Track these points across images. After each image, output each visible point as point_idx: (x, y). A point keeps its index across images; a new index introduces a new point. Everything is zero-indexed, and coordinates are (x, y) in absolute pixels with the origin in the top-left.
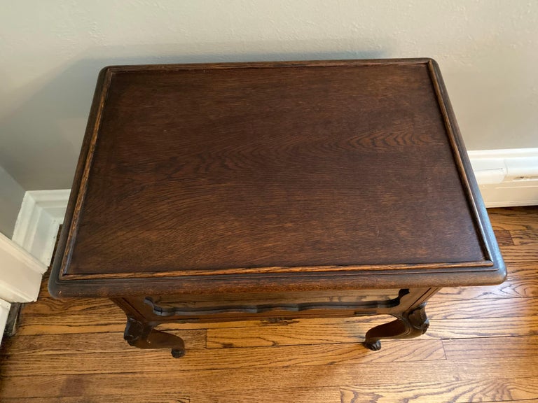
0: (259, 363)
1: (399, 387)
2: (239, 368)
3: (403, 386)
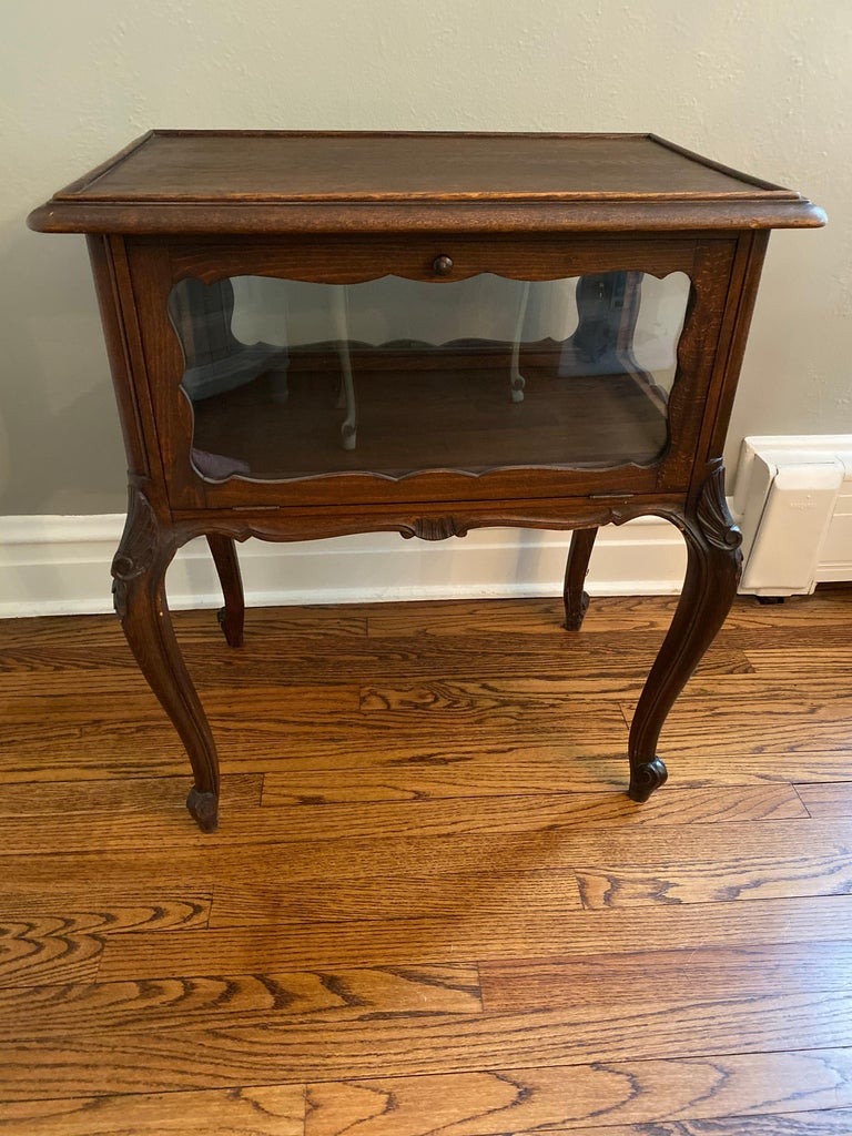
0: (382, 829)
1: (713, 867)
2: (336, 839)
3: (723, 865)
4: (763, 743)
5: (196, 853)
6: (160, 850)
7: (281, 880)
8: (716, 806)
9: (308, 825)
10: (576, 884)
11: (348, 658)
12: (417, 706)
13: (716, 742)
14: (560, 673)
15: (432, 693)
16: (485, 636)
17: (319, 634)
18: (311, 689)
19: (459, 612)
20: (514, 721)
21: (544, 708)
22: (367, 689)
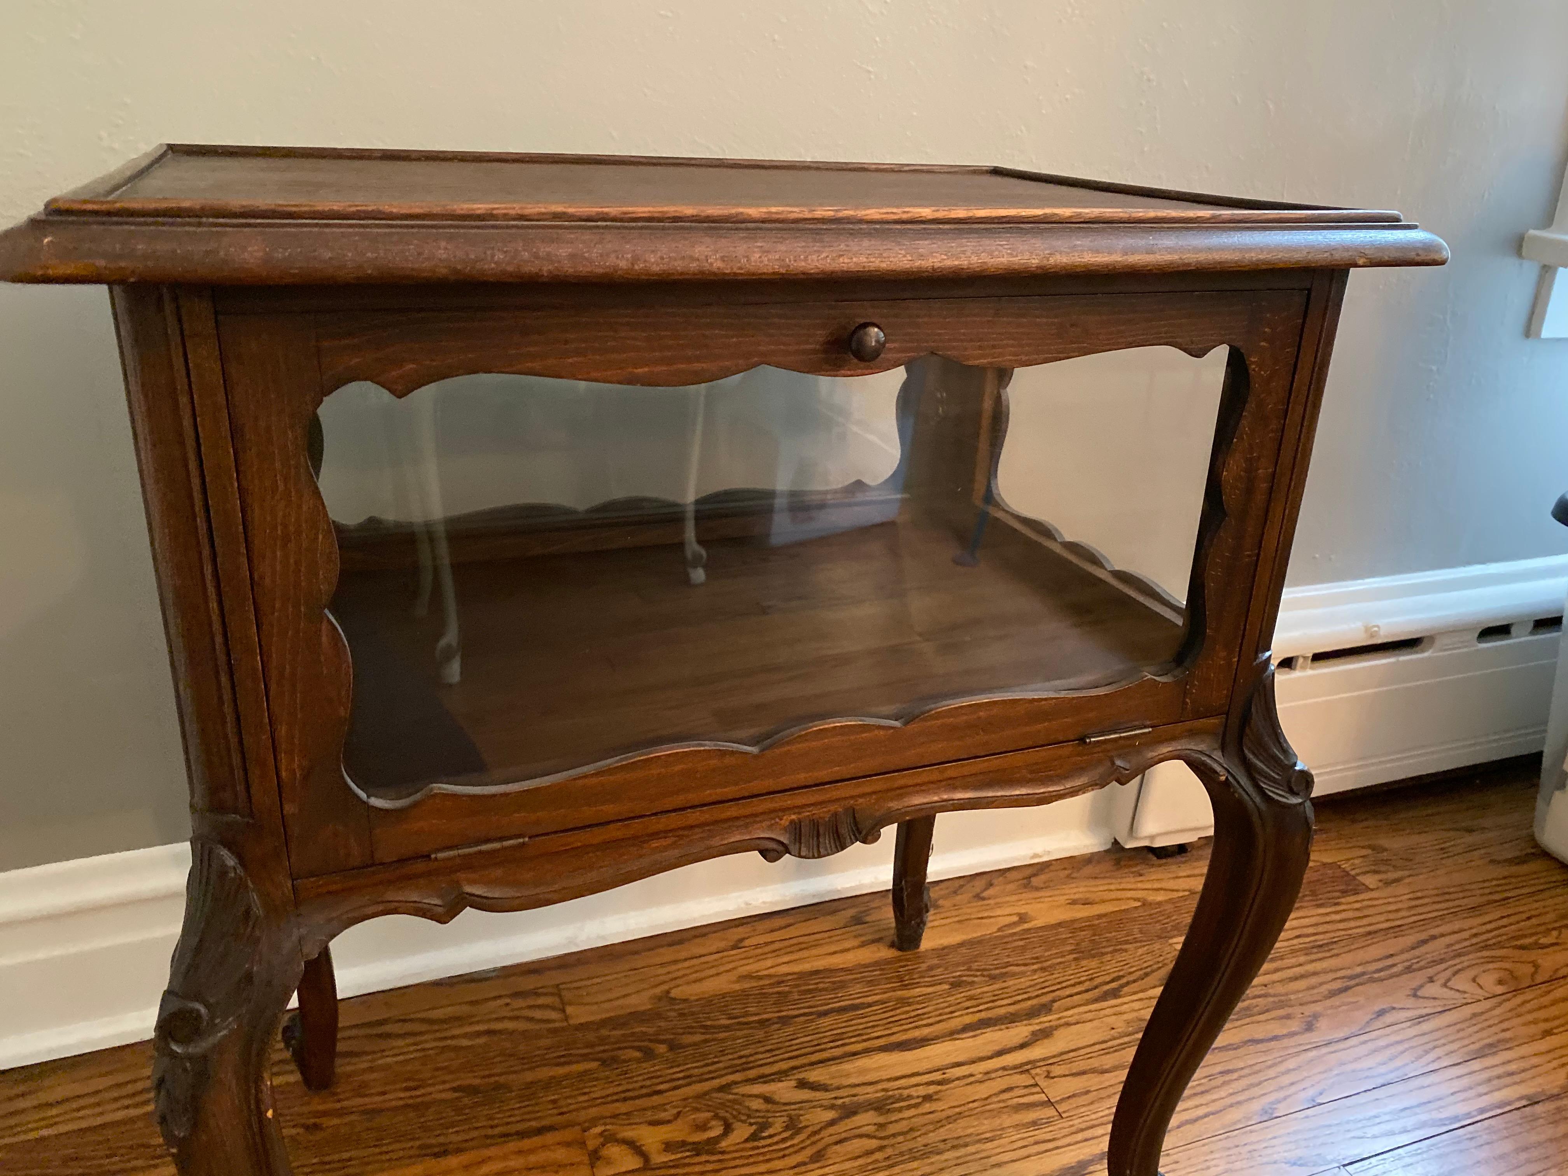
11: (545, 1073)
12: (698, 1149)
13: (1201, 1112)
14: (917, 1033)
15: (716, 1117)
16: (771, 985)
17: (479, 1034)
19: (713, 949)
20: (874, 1143)
21: (916, 1106)
22: (599, 1129)
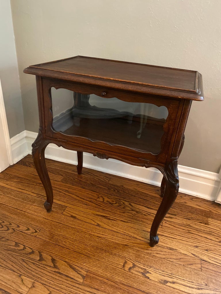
0: (85, 230)
1: (164, 273)
2: (74, 228)
3: (167, 273)
4: (199, 245)
5: (43, 219)
6: (36, 216)
7: (56, 232)
8: (174, 257)
9: (70, 222)
10: (124, 261)
11: (101, 186)
12: (110, 203)
13: (185, 240)
14: (152, 207)
15: (116, 201)
16: (137, 192)
17: (97, 179)
18: (88, 191)
19: (134, 184)
20: (132, 215)
21: (142, 215)
22: (101, 195)
